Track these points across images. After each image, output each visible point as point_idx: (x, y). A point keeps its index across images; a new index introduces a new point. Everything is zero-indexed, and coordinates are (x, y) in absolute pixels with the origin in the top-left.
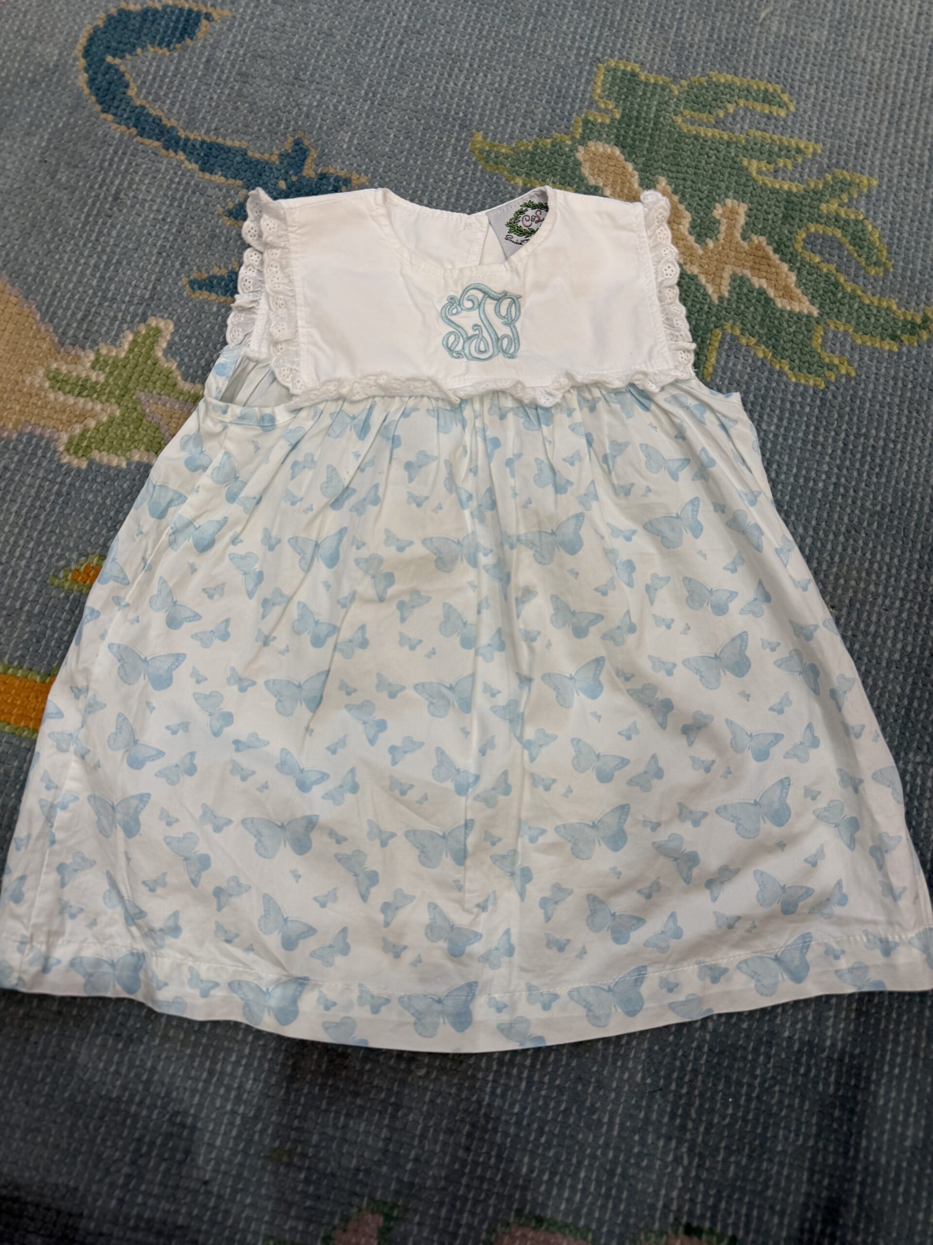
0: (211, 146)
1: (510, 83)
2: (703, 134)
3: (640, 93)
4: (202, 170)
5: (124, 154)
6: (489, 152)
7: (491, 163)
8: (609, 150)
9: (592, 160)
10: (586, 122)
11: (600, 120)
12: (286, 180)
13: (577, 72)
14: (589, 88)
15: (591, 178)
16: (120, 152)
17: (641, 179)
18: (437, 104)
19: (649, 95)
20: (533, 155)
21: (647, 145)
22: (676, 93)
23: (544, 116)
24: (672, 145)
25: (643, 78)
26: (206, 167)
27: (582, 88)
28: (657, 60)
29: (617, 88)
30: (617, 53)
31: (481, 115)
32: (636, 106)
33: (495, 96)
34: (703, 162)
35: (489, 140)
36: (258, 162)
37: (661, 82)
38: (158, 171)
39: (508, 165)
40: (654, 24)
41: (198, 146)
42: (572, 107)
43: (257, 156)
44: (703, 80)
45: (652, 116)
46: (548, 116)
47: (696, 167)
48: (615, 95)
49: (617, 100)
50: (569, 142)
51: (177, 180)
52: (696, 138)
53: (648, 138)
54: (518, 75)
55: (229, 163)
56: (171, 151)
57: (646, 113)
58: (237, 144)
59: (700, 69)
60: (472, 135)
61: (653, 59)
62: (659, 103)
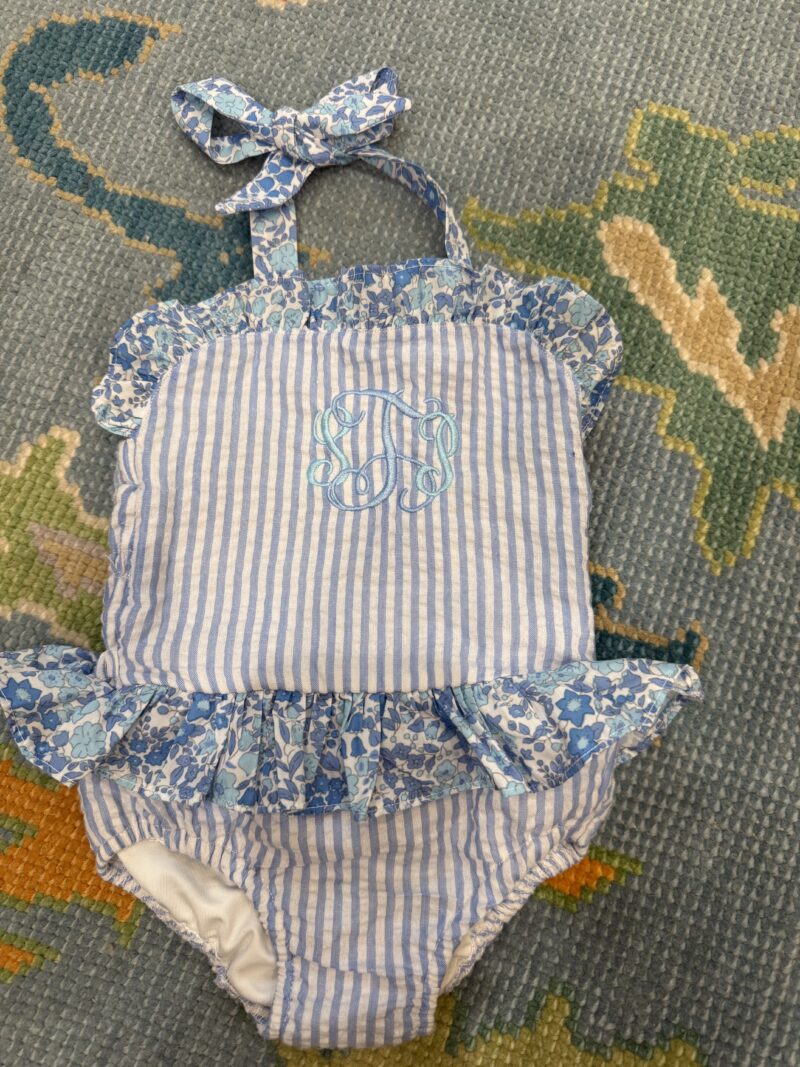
0: (143, 203)
1: (519, 131)
2: (765, 212)
3: (687, 152)
4: (130, 235)
5: (40, 211)
6: (486, 225)
7: (487, 239)
8: (641, 229)
9: (617, 241)
10: (613, 188)
11: (631, 186)
12: (229, 252)
13: (607, 119)
14: (621, 142)
15: (614, 266)
16: (35, 209)
17: (679, 271)
18: (425, 156)
19: (698, 154)
20: (542, 231)
21: (690, 223)
22: (735, 152)
23: (560, 178)
24: (723, 226)
25: (692, 130)
26: (134, 232)
27: (611, 141)
28: (713, 106)
29: (657, 143)
30: (660, 94)
31: (478, 173)
32: (681, 169)
33: (498, 148)
34: (763, 251)
35: (487, 207)
36: (197, 225)
37: (715, 138)
38: (77, 234)
39: (508, 244)
40: (712, 56)
41: (127, 203)
42: (597, 167)
43: (197, 218)
44: (772, 136)
45: (700, 184)
46: (565, 179)
47: (753, 258)
48: (654, 152)
49: (656, 159)
50: (589, 216)
51: (98, 248)
52: (756, 216)
53: (693, 214)
54: (530, 121)
55: (162, 226)
56: (94, 209)
57: (693, 179)
58: (174, 202)
59: (768, 121)
60: (466, 200)
61: (707, 105)
62: (711, 166)
